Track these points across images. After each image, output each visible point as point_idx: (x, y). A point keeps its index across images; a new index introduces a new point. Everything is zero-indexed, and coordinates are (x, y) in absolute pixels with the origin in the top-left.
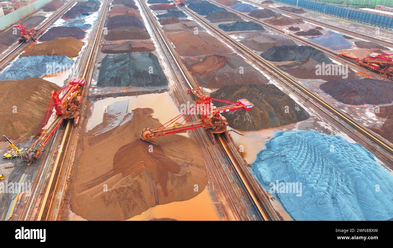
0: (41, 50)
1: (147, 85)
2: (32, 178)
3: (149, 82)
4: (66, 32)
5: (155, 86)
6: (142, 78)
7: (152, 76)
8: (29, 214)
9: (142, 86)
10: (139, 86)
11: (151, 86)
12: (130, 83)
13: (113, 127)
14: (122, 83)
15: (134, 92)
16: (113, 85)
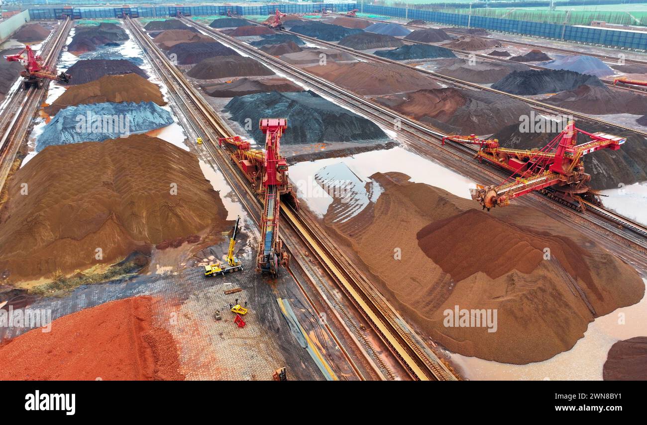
0: (93, 95)
1: (355, 137)
2: (303, 304)
3: (357, 133)
4: (114, 68)
5: (369, 139)
6: (343, 125)
7: (358, 122)
8: (379, 368)
9: (347, 140)
10: (341, 139)
11: (363, 139)
12: (323, 135)
13: (362, 205)
14: (309, 137)
15: (341, 150)
16: (292, 141)
